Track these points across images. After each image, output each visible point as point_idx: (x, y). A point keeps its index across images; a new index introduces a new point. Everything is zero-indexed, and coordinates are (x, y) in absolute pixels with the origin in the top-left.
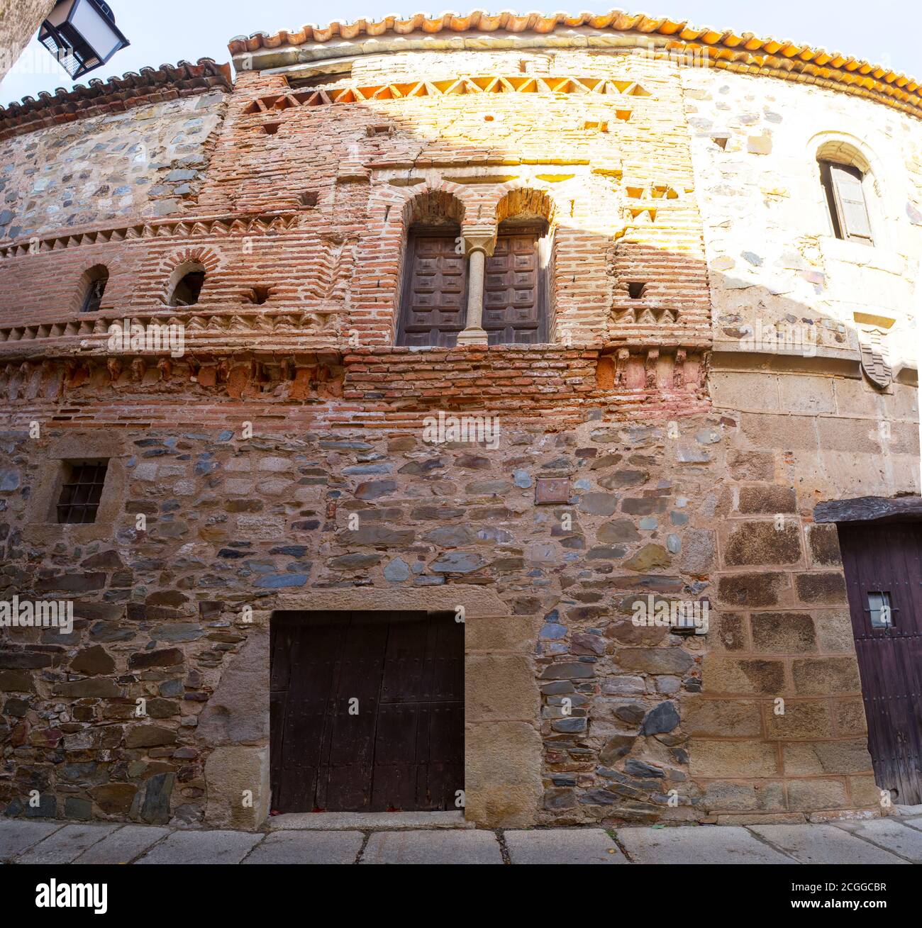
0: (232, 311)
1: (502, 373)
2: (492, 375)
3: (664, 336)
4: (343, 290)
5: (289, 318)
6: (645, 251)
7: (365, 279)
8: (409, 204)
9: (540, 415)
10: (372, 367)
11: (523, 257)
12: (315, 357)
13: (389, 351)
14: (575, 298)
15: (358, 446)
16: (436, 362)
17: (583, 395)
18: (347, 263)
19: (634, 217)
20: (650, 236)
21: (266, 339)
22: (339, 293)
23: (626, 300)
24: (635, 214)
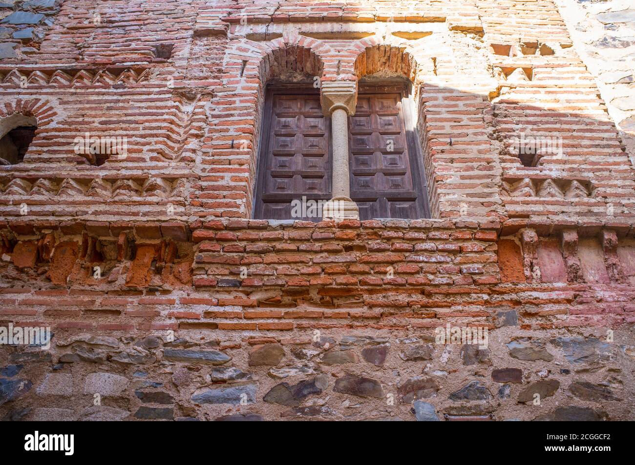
0: (64, 173)
1: (380, 256)
2: (369, 259)
3: (579, 214)
4: (194, 151)
5: (130, 183)
6: (529, 112)
7: (218, 138)
8: (267, 58)
9: (435, 316)
10: (226, 244)
11: (387, 118)
12: (159, 230)
13: (245, 225)
14: (455, 165)
15: (211, 357)
16: (301, 240)
17: (485, 288)
18: (199, 120)
19: (507, 75)
20: (532, 95)
21: (102, 208)
22: (188, 154)
23: (518, 169)
24: (507, 72)
